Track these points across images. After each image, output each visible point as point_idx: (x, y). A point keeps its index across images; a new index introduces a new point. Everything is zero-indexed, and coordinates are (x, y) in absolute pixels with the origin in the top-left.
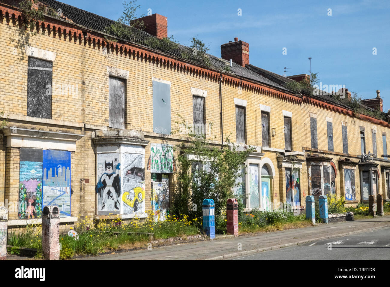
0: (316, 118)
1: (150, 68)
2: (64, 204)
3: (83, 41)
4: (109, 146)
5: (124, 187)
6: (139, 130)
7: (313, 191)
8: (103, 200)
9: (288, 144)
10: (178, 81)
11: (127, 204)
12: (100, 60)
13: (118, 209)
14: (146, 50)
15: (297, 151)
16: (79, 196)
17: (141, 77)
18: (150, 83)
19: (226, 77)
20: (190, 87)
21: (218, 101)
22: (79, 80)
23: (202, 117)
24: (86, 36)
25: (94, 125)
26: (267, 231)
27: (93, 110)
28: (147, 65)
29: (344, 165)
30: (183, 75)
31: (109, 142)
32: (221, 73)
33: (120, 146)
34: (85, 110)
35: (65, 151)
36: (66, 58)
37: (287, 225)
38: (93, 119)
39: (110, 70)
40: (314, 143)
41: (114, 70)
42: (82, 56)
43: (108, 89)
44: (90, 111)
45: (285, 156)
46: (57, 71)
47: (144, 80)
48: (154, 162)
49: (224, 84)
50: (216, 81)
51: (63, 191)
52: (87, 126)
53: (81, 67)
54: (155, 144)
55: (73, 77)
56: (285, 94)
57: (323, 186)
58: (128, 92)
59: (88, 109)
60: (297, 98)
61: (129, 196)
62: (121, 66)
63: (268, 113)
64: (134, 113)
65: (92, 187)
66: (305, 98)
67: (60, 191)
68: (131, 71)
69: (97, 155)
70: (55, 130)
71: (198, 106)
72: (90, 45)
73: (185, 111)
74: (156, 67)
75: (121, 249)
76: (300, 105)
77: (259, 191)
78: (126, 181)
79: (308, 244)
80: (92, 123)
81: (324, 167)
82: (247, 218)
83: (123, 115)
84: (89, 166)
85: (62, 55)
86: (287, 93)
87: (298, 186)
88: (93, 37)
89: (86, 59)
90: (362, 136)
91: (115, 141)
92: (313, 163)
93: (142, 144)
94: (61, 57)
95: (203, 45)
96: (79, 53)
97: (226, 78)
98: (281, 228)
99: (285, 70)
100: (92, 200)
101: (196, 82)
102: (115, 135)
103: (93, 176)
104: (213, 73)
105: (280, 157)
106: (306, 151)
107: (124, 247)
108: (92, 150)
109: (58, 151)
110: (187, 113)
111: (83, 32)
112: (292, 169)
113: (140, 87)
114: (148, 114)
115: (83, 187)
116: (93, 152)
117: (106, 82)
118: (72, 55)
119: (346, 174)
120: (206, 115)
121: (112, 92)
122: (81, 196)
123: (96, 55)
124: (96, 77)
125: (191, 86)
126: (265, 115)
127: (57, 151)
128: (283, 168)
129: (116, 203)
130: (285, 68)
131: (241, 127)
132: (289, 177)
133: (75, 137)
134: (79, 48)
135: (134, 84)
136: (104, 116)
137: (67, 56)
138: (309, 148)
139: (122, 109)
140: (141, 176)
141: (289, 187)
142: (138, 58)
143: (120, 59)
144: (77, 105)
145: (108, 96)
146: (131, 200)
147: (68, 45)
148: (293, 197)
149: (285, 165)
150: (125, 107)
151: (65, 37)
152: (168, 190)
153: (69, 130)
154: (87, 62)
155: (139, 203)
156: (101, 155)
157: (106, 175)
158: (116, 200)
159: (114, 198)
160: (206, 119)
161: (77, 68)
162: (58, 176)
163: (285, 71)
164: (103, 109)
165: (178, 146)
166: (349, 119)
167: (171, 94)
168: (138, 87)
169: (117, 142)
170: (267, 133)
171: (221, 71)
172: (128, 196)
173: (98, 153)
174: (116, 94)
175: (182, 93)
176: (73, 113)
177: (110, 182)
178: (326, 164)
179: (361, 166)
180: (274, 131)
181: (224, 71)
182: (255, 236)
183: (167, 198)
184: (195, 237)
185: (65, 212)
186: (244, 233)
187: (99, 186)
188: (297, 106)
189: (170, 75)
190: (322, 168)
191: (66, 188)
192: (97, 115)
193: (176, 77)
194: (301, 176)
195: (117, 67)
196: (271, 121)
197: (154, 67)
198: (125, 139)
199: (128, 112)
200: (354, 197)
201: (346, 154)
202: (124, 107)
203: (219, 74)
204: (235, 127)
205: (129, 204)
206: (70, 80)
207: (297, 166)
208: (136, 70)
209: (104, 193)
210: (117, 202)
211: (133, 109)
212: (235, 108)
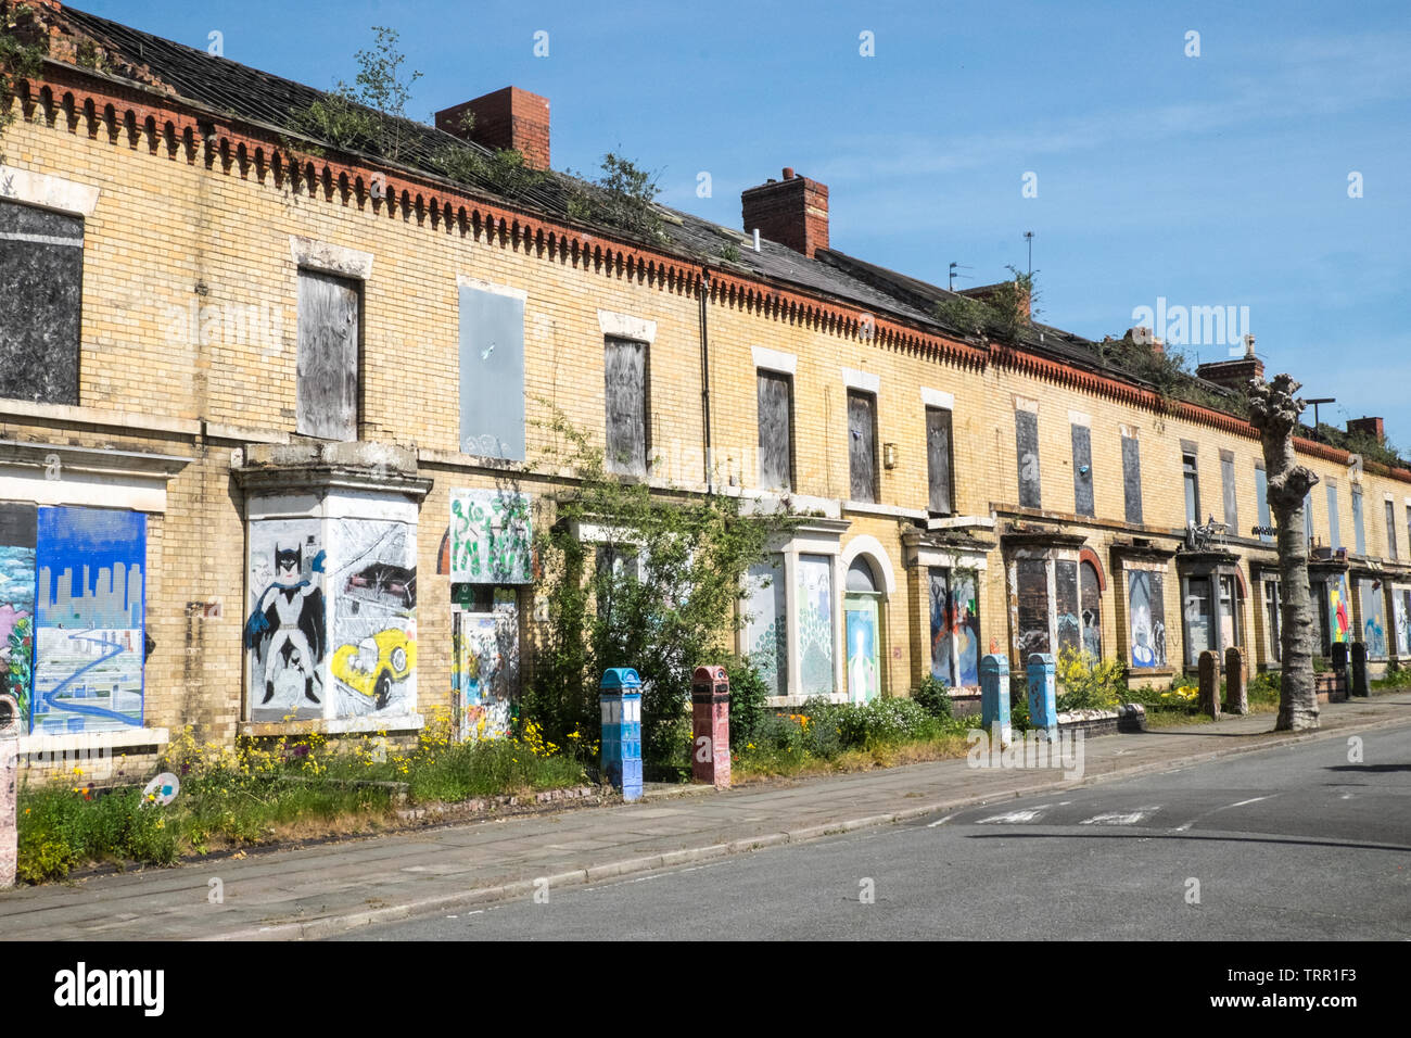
0: (1035, 412)
1: (450, 244)
2: (116, 687)
3: (201, 151)
4: (290, 494)
5: (338, 629)
6: (407, 444)
7: (1022, 639)
8: (269, 672)
9: (941, 493)
10: (551, 288)
11: (351, 684)
12: (267, 217)
13: (316, 700)
14: (435, 187)
15: (973, 513)
16: (183, 659)
17: (417, 274)
18: (449, 294)
19: (723, 278)
20: (593, 310)
21: (698, 355)
22: (185, 280)
23: (641, 406)
24: (211, 137)
25: (241, 428)
26: (837, 768)
27: (238, 377)
28: (440, 235)
29: (1128, 558)
30: (573, 270)
31: (287, 483)
32: (707, 268)
33: (325, 495)
34: (205, 379)
35: (123, 513)
36: (136, 208)
37: (910, 750)
38: (239, 407)
39: (302, 249)
40: (1030, 491)
41: (316, 250)
42: (199, 201)
43: (294, 309)
44: (227, 382)
45: (928, 531)
46: (103, 248)
47: (427, 283)
48: (462, 549)
49: (718, 301)
50: (688, 291)
51: (113, 644)
52: (212, 431)
53: (195, 237)
54: (467, 491)
55: (163, 268)
56: (927, 337)
57: (1054, 622)
58: (367, 323)
59: (219, 374)
60: (971, 351)
61: (357, 658)
62: (344, 237)
63: (871, 397)
64: (390, 390)
65: (230, 629)
66: (998, 350)
67: (104, 644)
68: (380, 255)
69: (250, 524)
70: (92, 443)
71: (625, 371)
72: (227, 165)
73: (578, 386)
74: (472, 243)
75: (276, 841)
76: (983, 372)
77: (833, 642)
78: (347, 610)
79: (923, 820)
80: (233, 421)
81: (1057, 564)
82: (780, 728)
83: (353, 394)
84: (219, 561)
85: (119, 196)
86: (934, 334)
87: (973, 622)
88: (236, 140)
89: (213, 211)
90: (1190, 469)
91: (309, 478)
92: (1022, 553)
93: (404, 489)
94: (116, 203)
95: (644, 176)
96: (186, 190)
97: (723, 284)
98: (887, 759)
99: (954, 270)
100: (229, 674)
101: (618, 293)
102: (310, 460)
103: (235, 593)
104: (678, 266)
105: (913, 535)
106: (1001, 514)
107: (287, 832)
108: (233, 508)
109: (98, 511)
110: (582, 392)
111: (199, 123)
112: (953, 571)
113: (414, 306)
114: (441, 392)
115: (195, 629)
116: (236, 516)
117: (289, 286)
118: (159, 198)
119: (1134, 587)
120: (653, 399)
121: (311, 323)
122: (187, 661)
123: (249, 198)
124: (249, 271)
125: (597, 305)
126: (862, 401)
127: (91, 511)
128: (920, 568)
129: (309, 682)
130: (953, 265)
131: (777, 440)
132: (941, 595)
133: (161, 466)
134: (186, 175)
135: (390, 294)
136: (277, 397)
137: (138, 201)
138: (1012, 507)
139: (350, 376)
140: (403, 595)
141: (943, 628)
142: (406, 213)
143: (341, 216)
144: (176, 360)
145: (296, 332)
146: (363, 671)
147: (144, 164)
148: (956, 658)
149: (927, 559)
150: (359, 371)
151: (133, 139)
152: (517, 640)
153: (144, 441)
154: (217, 220)
155: (393, 682)
156: (264, 527)
157: (278, 590)
158: (309, 672)
159: (304, 665)
160: (653, 410)
161: (178, 241)
162: (94, 594)
163: (952, 275)
164: (274, 375)
165: (548, 497)
166: (1145, 418)
167: (527, 330)
168: (406, 304)
169: (314, 482)
170: (869, 459)
171: (705, 259)
172: (352, 658)
173: (251, 517)
174: (326, 328)
175: (567, 327)
176: (161, 388)
177: (289, 612)
178: (1065, 555)
179: (1183, 562)
180: (891, 450)
181: (715, 261)
182: (789, 787)
183: (512, 664)
184: (569, 793)
185: (119, 714)
186: (754, 777)
187: (255, 627)
188: (970, 376)
189: (523, 269)
190: (1051, 569)
191: (127, 635)
192: (251, 393)
193: (545, 275)
194: (983, 592)
195: (330, 240)
196: (880, 422)
197: (465, 241)
198: (342, 473)
199: (367, 387)
200: (1161, 657)
201: (1134, 525)
202: (354, 369)
203: (699, 269)
204: (757, 438)
205: (356, 686)
206: (148, 280)
207: (967, 562)
208: (401, 251)
209: (271, 648)
210: (314, 679)
211: (385, 377)
212: (755, 378)
